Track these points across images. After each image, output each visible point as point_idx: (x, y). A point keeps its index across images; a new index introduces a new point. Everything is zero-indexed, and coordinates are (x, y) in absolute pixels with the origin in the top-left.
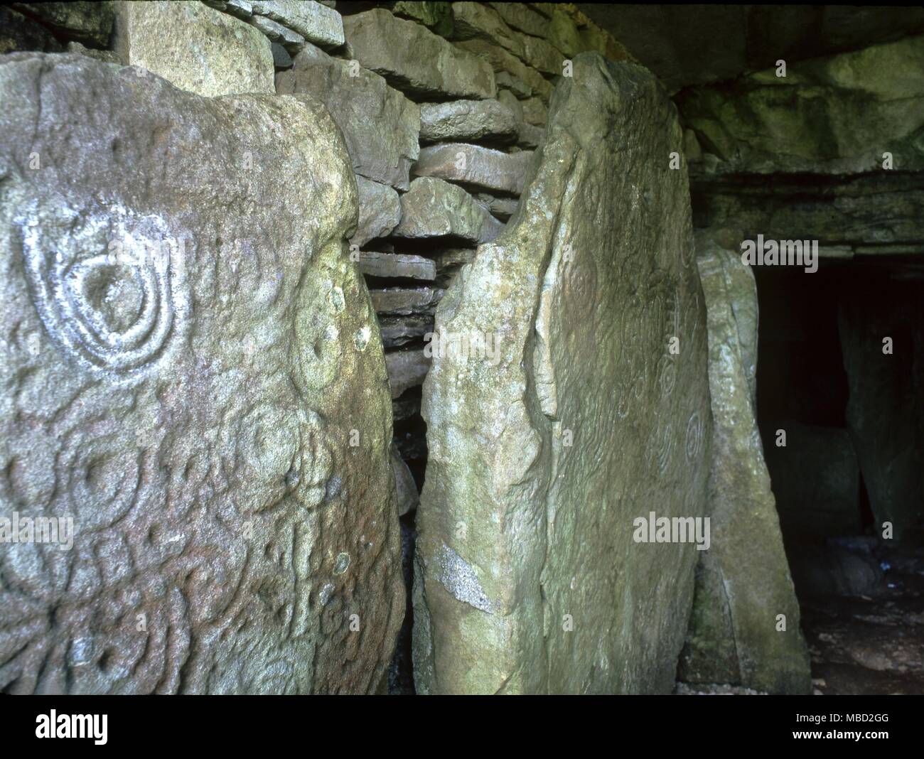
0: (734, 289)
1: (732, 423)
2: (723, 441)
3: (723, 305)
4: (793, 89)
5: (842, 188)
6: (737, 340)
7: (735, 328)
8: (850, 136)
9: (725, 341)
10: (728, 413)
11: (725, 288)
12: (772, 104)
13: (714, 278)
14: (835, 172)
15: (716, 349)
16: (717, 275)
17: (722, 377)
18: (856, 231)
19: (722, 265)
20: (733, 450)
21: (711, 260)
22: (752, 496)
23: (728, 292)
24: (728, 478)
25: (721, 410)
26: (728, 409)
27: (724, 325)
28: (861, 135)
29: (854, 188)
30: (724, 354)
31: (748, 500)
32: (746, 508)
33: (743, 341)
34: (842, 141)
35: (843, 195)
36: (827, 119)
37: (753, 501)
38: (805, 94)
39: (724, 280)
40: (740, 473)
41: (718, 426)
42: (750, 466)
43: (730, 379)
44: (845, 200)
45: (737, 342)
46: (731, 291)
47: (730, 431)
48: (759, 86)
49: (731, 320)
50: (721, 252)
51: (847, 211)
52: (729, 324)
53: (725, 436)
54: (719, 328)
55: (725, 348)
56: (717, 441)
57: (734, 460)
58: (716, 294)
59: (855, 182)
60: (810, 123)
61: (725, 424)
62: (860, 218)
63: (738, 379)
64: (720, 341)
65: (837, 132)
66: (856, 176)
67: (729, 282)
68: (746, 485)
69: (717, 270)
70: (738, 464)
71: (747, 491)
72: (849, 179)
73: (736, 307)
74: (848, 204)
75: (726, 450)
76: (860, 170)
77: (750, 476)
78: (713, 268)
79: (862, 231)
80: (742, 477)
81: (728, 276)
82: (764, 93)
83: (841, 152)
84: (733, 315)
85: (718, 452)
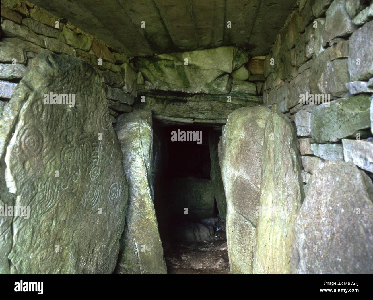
0: (143, 135)
1: (139, 184)
2: (136, 191)
3: (138, 140)
4: (172, 62)
5: (190, 98)
6: (142, 153)
7: (142, 149)
8: (193, 80)
9: (138, 154)
10: (138, 181)
11: (140, 134)
12: (166, 66)
13: (136, 130)
14: (188, 92)
15: (134, 157)
16: (137, 129)
17: (136, 167)
18: (193, 114)
19: (139, 126)
20: (140, 195)
21: (136, 123)
22: (146, 211)
23: (140, 135)
24: (137, 205)
25: (135, 179)
26: (137, 179)
27: (138, 148)
28: (197, 80)
29: (193, 98)
30: (137, 159)
31: (145, 212)
32: (144, 216)
33: (145, 154)
34: (191, 81)
35: (190, 101)
36: (185, 73)
37: (147, 213)
38: (177, 64)
39: (140, 131)
40: (142, 203)
41: (134, 186)
42: (146, 200)
43: (139, 168)
44: (190, 103)
45: (142, 155)
46: (142, 135)
47: (138, 187)
48: (161, 59)
49: (141, 146)
50: (140, 121)
51: (191, 107)
52: (140, 148)
53: (136, 189)
54: (135, 149)
55: (138, 156)
56: (133, 191)
57: (140, 198)
58: (136, 136)
59: (194, 96)
60: (179, 74)
61: (137, 185)
62: (195, 109)
63: (142, 168)
64: (136, 154)
65: (189, 78)
66: (195, 94)
67: (141, 132)
68: (144, 207)
69: (137, 127)
70: (141, 199)
71: (144, 210)
72: (192, 95)
73: (143, 141)
74: (191, 104)
75: (137, 194)
76: (196, 92)
77: (145, 204)
78: (136, 126)
79: (195, 114)
80: (143, 204)
81: (141, 130)
82: (163, 61)
83: (191, 85)
84: (142, 144)
85: (134, 195)
